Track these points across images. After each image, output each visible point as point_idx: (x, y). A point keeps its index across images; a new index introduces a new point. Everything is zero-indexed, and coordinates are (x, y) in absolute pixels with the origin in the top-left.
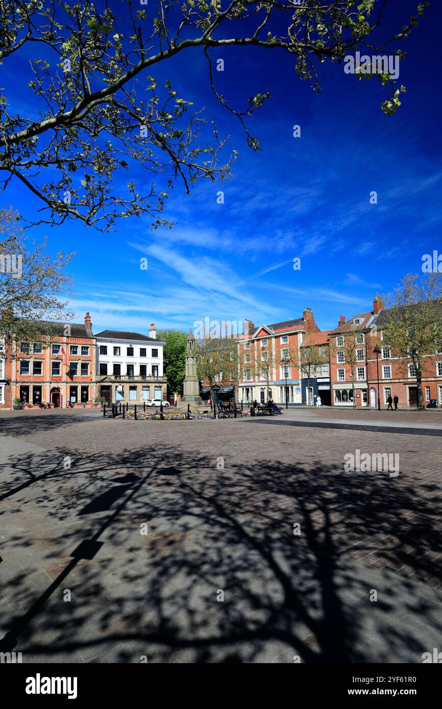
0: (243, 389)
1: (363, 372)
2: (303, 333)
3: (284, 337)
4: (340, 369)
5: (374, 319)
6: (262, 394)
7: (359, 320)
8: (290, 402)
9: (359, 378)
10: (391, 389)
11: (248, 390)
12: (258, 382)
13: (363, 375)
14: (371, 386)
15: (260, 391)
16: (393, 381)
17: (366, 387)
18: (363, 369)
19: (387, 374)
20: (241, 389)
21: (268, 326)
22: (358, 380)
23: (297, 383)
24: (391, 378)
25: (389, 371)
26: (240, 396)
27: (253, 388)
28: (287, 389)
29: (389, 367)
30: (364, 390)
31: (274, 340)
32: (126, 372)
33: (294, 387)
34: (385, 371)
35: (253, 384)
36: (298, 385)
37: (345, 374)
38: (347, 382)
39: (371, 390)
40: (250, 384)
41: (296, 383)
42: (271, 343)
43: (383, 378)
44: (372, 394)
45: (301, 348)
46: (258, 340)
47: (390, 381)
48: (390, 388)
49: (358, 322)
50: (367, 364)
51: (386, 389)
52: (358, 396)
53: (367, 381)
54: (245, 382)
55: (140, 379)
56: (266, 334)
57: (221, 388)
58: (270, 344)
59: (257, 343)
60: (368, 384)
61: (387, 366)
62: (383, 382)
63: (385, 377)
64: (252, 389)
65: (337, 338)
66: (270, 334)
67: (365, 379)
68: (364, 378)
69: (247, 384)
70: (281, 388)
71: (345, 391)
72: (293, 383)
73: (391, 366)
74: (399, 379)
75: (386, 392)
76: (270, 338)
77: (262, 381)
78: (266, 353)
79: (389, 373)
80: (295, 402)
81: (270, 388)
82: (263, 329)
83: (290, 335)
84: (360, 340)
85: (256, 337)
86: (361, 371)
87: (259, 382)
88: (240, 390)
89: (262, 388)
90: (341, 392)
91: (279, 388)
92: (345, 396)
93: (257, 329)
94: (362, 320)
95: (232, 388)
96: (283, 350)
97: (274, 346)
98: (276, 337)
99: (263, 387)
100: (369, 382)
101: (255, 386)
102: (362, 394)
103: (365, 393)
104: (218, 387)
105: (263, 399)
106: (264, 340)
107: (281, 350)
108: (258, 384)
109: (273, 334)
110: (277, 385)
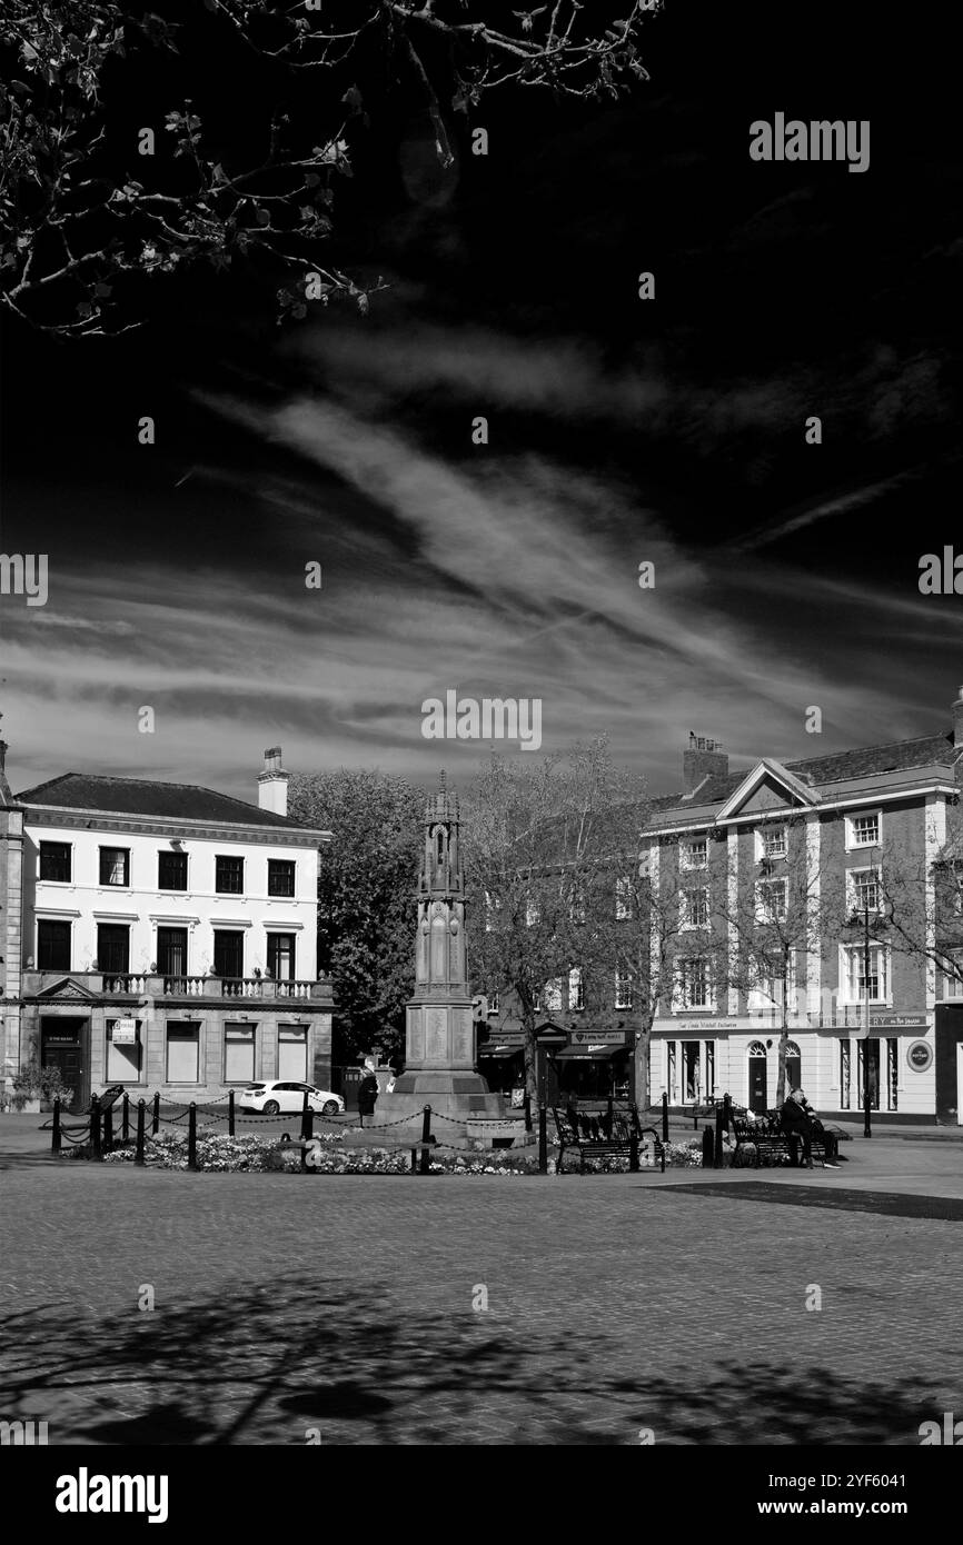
0: (672, 1046)
2: (948, 799)
3: (866, 818)
6: (758, 1068)
8: (884, 1109)
11: (692, 1053)
12: (740, 1016)
15: (747, 1055)
20: (663, 1044)
21: (789, 768)
23: (915, 1023)
26: (660, 1076)
27: (718, 1043)
28: (869, 1050)
31: (814, 828)
32: (153, 957)
33: (904, 1044)
35: (717, 1024)
36: (921, 1031)
40: (701, 1024)
41: (910, 1023)
42: (803, 840)
45: (939, 866)
46: (745, 829)
54: (680, 1015)
55: (212, 990)
56: (781, 802)
57: (575, 1040)
58: (799, 848)
59: (740, 845)
64: (710, 1046)
66: (799, 804)
69: (689, 1025)
70: (845, 1044)
72: (902, 1023)
76: (801, 820)
77: (759, 1013)
78: (780, 886)
80: (904, 1108)
81: (794, 1045)
82: (766, 780)
83: (888, 806)
85: (735, 814)
87: (744, 1013)
88: (659, 1048)
89: (757, 1045)
91: (835, 1042)
93: (743, 777)
95: (621, 1039)
96: (857, 876)
97: (812, 854)
98: (825, 817)
99: (763, 1039)
101: (724, 1034)
104: (560, 1032)
105: (759, 1093)
106: (772, 827)
107: (848, 877)
108: (741, 1024)
109: (811, 803)
110: (823, 1032)
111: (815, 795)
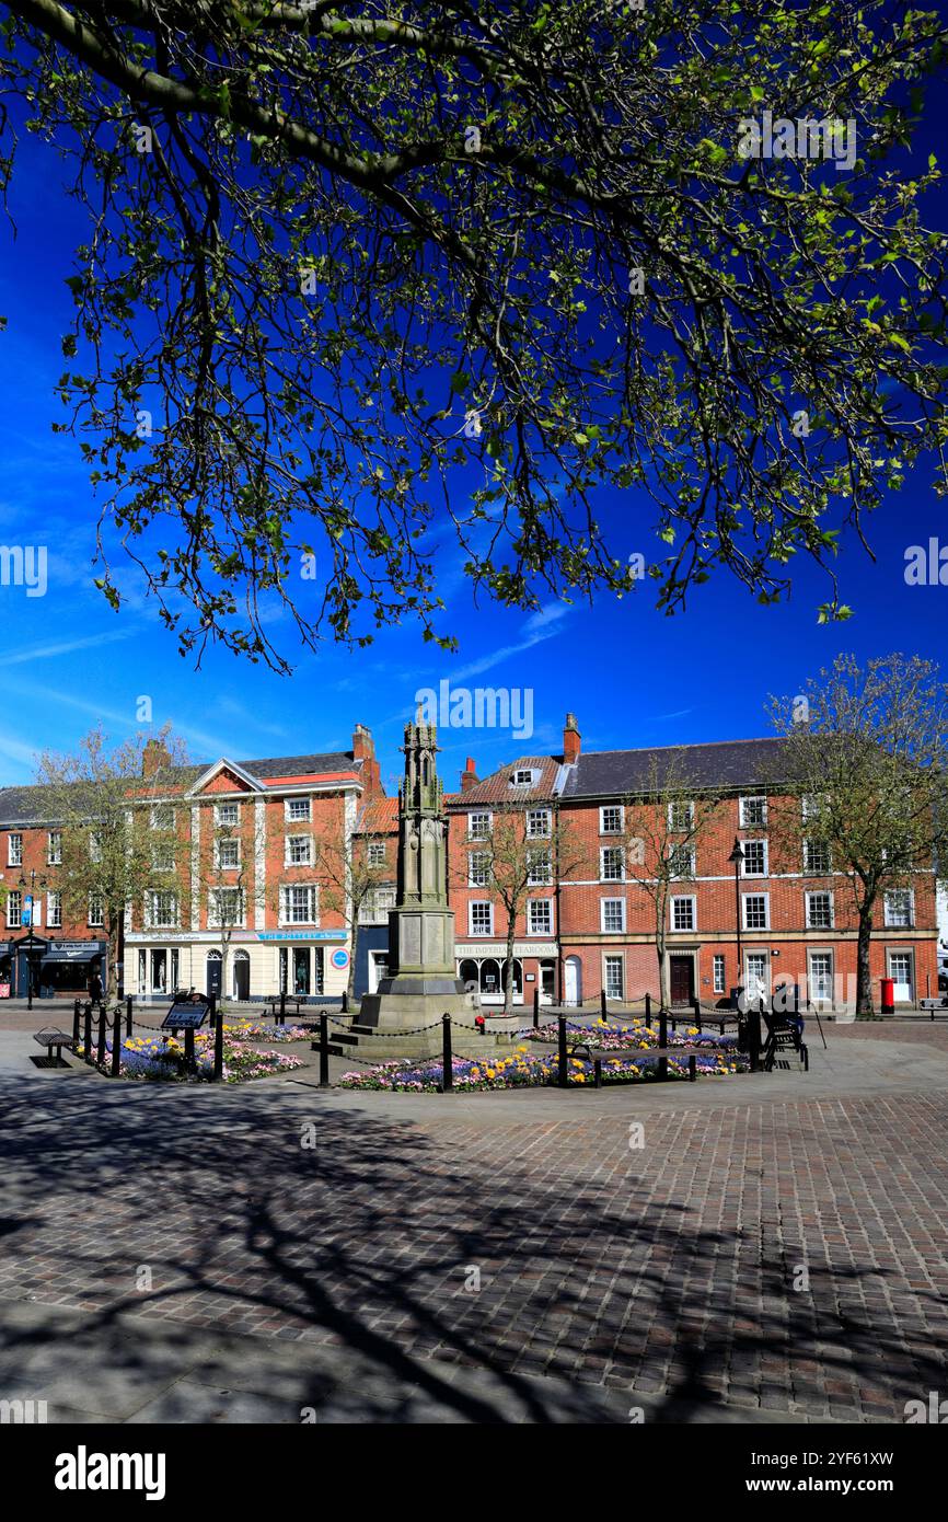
0: (142, 953)
1: (547, 913)
2: (359, 796)
3: (300, 803)
4: (478, 902)
5: (570, 777)
6: (215, 970)
7: (529, 773)
8: (313, 993)
9: (534, 930)
10: (624, 960)
11: (159, 957)
12: (201, 931)
13: (547, 921)
14: (567, 951)
15: (205, 959)
16: (630, 940)
17: (555, 953)
18: (547, 905)
19: (615, 920)
20: (134, 950)
21: (243, 765)
22: (531, 933)
23: (339, 937)
24: (624, 931)
25: (620, 912)
26: (135, 977)
27: (183, 951)
28: (302, 956)
29: (619, 904)
30: (546, 962)
31: (260, 807)
33: (328, 951)
34: (607, 912)
35: (183, 937)
36: (342, 942)
37: (492, 917)
38: (497, 939)
39: (568, 962)
40: (165, 937)
41: (334, 937)
42: (252, 817)
43: (603, 930)
44: (570, 972)
45: (355, 836)
46: (205, 804)
47: (622, 940)
48: (619, 959)
49: (529, 780)
50: (557, 892)
51: (609, 959)
52: (530, 978)
53: (557, 938)
56: (236, 787)
57: (54, 948)
58: (250, 820)
59: (202, 815)
60: (560, 946)
61: (615, 899)
62: (604, 940)
63: (607, 927)
64: (175, 954)
65: (470, 816)
66: (248, 789)
67: (552, 933)
68: (547, 929)
69: (156, 938)
70: (284, 952)
71: (490, 965)
72: (327, 937)
73: (624, 901)
74: (647, 935)
75: (609, 967)
76: (254, 800)
77: (214, 931)
78: (234, 845)
79: (620, 919)
80: (327, 993)
81: (244, 952)
82: (225, 771)
83: (317, 795)
84: (538, 826)
85: (199, 793)
86: (540, 912)
87: (204, 930)
88: (131, 955)
89: (215, 952)
90: (479, 967)
91: (276, 950)
92: (490, 979)
93: (205, 769)
94: (536, 775)
95: (96, 947)
96: (292, 841)
97: (260, 825)
98: (270, 800)
99: (219, 948)
100: (563, 941)
101: (188, 944)
102: (540, 971)
103: (549, 969)
104: (40, 942)
105: (215, 985)
106: (228, 806)
107: (287, 840)
108: (203, 937)
109: (261, 790)
110: (267, 943)
111: (264, 786)
